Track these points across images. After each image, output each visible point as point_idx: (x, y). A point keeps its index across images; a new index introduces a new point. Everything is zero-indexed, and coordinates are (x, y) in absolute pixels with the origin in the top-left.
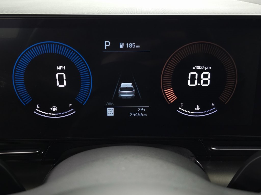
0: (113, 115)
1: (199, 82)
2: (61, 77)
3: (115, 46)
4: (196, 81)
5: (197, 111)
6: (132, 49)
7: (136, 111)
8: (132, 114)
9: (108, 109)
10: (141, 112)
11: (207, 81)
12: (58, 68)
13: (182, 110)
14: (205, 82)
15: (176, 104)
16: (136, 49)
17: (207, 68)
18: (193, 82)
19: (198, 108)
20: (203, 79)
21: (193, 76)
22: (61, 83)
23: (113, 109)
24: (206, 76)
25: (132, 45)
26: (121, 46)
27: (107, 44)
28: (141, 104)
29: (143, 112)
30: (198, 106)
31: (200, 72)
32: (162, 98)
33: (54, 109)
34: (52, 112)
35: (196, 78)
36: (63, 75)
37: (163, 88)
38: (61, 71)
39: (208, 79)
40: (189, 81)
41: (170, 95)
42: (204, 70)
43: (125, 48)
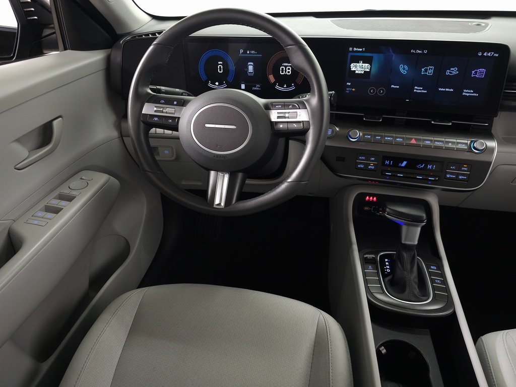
0: (244, 88)
1: (286, 72)
2: (220, 67)
3: (245, 52)
4: (284, 71)
5: (285, 88)
6: (253, 54)
7: (255, 87)
9: (242, 85)
12: (219, 63)
13: (277, 87)
14: (289, 72)
15: (274, 84)
16: (255, 54)
17: (289, 65)
18: (282, 72)
19: (285, 86)
20: (287, 71)
21: (283, 69)
22: (220, 71)
23: (244, 85)
24: (289, 69)
25: (253, 52)
26: (248, 52)
27: (241, 51)
28: (258, 84)
29: (259, 88)
31: (286, 67)
32: (268, 80)
33: (217, 84)
34: (216, 85)
37: (268, 75)
38: (220, 64)
41: (272, 78)
42: (288, 66)
43: (250, 53)
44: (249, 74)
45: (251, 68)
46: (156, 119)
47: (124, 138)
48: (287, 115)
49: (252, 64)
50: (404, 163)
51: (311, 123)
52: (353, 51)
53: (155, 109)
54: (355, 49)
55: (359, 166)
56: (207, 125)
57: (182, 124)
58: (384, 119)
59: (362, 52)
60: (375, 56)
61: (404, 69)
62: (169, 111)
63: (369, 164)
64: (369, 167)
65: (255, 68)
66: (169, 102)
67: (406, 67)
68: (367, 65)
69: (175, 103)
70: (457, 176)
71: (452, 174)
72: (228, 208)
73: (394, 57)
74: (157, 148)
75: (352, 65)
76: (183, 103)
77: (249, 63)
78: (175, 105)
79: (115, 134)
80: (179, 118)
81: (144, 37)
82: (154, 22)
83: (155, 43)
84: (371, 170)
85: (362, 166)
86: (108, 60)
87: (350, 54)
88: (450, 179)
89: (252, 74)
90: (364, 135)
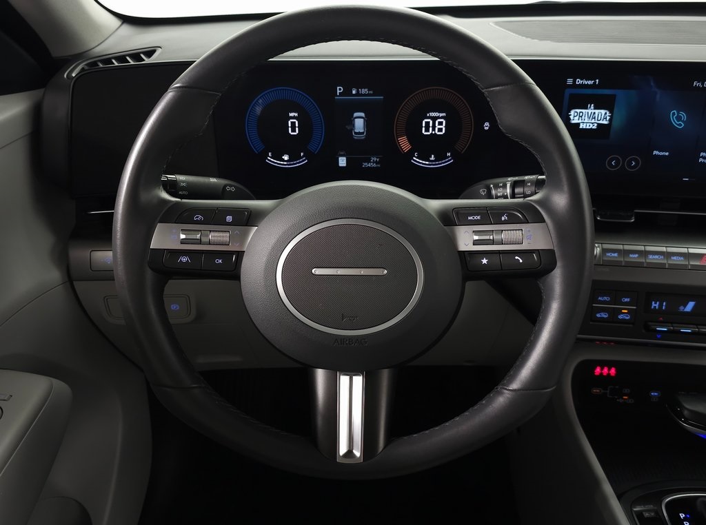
0: (345, 165)
1: (434, 129)
2: (293, 124)
3: (347, 92)
4: (431, 129)
5: (432, 161)
6: (365, 95)
7: (369, 161)
8: (365, 165)
9: (340, 158)
10: (374, 162)
11: (442, 129)
12: (291, 115)
13: (416, 160)
14: (440, 130)
15: (410, 154)
16: (368, 95)
17: (441, 115)
18: (427, 130)
19: (432, 158)
20: (438, 127)
21: (427, 123)
22: (294, 130)
23: (345, 158)
24: (440, 123)
25: (364, 91)
26: (354, 92)
27: (339, 90)
28: (374, 155)
29: (376, 162)
30: (433, 156)
31: (434, 119)
32: (396, 148)
33: (286, 157)
34: (283, 160)
35: (431, 125)
36: (295, 122)
37: (397, 136)
38: (294, 117)
39: (443, 127)
40: (424, 129)
41: (404, 144)
42: (439, 118)
43: (358, 94)
44: (356, 137)
45: (359, 124)
46: (184, 259)
47: (75, 283)
48: (497, 237)
49: (362, 114)
50: (690, 306)
51: (557, 254)
52: (574, 85)
53: (183, 236)
54: (579, 82)
55: (598, 315)
56: (316, 271)
57: (252, 268)
58: (638, 216)
59: (594, 86)
60: (620, 94)
61: (679, 118)
62: (217, 237)
63: (619, 312)
64: (620, 317)
65: (368, 124)
66: (215, 218)
67: (683, 115)
68: (603, 112)
69: (229, 219)
73: (658, 96)
75: (572, 112)
76: (248, 219)
77: (356, 115)
78: (229, 224)
79: (54, 275)
80: (240, 254)
81: (115, 63)
82: (127, 30)
85: (605, 315)
87: (568, 92)
89: (363, 137)
90: (604, 252)
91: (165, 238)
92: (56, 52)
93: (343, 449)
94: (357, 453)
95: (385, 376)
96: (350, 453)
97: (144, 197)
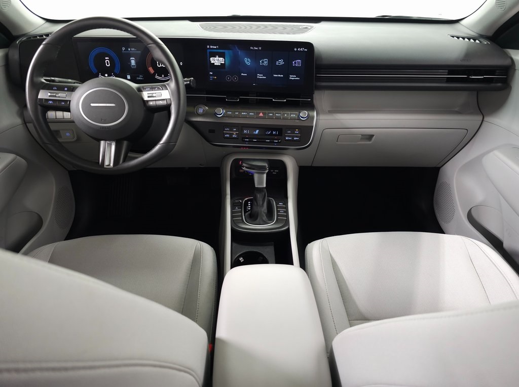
0: (130, 78)
1: (162, 65)
2: (107, 62)
3: (126, 50)
6: (133, 51)
7: (139, 77)
12: (106, 58)
13: (157, 77)
15: (154, 74)
16: (135, 51)
19: (163, 76)
22: (108, 64)
23: (129, 76)
25: (133, 49)
26: (129, 50)
27: (123, 49)
28: (141, 75)
29: (142, 78)
32: (148, 71)
33: (106, 75)
37: (148, 67)
38: (107, 59)
40: (158, 64)
41: (151, 70)
43: (131, 50)
44: (132, 67)
45: (133, 62)
46: (51, 102)
47: (27, 124)
48: (154, 95)
49: (134, 58)
50: (257, 131)
52: (210, 48)
53: (49, 94)
54: (211, 47)
55: (226, 136)
56: (92, 105)
57: (73, 106)
58: (240, 99)
59: (216, 49)
60: (226, 52)
61: (248, 61)
62: (61, 95)
63: (233, 134)
64: (233, 136)
65: (136, 63)
66: (61, 89)
67: (249, 60)
68: (222, 58)
69: (66, 89)
70: (293, 138)
71: (289, 136)
72: (116, 167)
73: (239, 53)
74: (59, 131)
75: (211, 59)
76: (72, 89)
77: (131, 58)
78: (66, 91)
79: (18, 121)
80: (70, 101)
81: (38, 37)
82: (48, 24)
83: (44, 43)
84: (234, 138)
85: (228, 136)
86: (7, 57)
87: (208, 51)
88: (288, 140)
89: (135, 67)
90: (227, 112)
91: (43, 95)
92: (14, 33)
93: (107, 163)
94: (112, 165)
95: (125, 143)
96: (109, 165)
97: (35, 79)
